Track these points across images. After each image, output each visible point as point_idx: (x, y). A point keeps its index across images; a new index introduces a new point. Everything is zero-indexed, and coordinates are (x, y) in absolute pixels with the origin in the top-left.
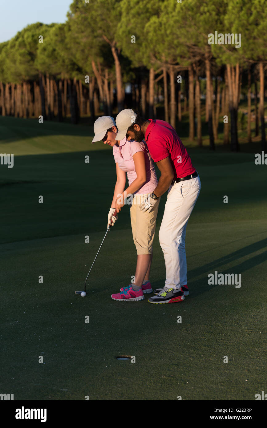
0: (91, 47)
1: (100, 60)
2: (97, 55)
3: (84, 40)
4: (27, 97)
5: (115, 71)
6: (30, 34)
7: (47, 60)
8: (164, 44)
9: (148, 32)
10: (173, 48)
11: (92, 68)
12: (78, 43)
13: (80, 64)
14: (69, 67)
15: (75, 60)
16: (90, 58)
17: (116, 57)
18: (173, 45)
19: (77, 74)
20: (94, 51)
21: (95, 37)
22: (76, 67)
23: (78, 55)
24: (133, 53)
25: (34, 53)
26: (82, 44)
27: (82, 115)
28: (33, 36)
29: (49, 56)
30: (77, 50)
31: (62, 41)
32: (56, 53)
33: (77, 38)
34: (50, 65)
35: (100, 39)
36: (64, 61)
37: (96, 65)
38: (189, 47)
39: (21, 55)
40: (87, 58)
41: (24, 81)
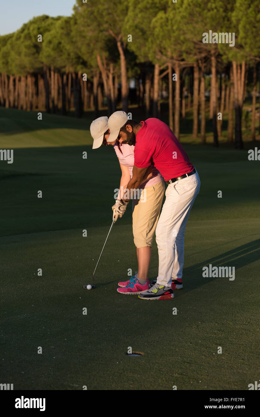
0: (97, 41)
1: (105, 54)
2: (102, 49)
3: (90, 34)
4: (31, 89)
5: (120, 65)
6: (36, 26)
7: (52, 53)
8: (170, 40)
9: (154, 28)
10: (179, 44)
11: (97, 61)
12: (84, 37)
13: (85, 58)
14: (74, 60)
15: (80, 54)
16: (96, 52)
17: (121, 52)
18: (179, 41)
19: (82, 68)
20: (100, 45)
21: (101, 31)
22: (81, 61)
23: (84, 49)
24: (139, 48)
25: (40, 45)
26: (88, 38)
27: (86, 109)
28: (39, 29)
29: (54, 49)
30: (82, 44)
31: (68, 34)
32: (61, 46)
33: (83, 31)
34: (55, 58)
35: (106, 33)
36: (69, 55)
37: (102, 59)
38: (195, 43)
39: (26, 47)
40: (92, 52)
41: (29, 73)
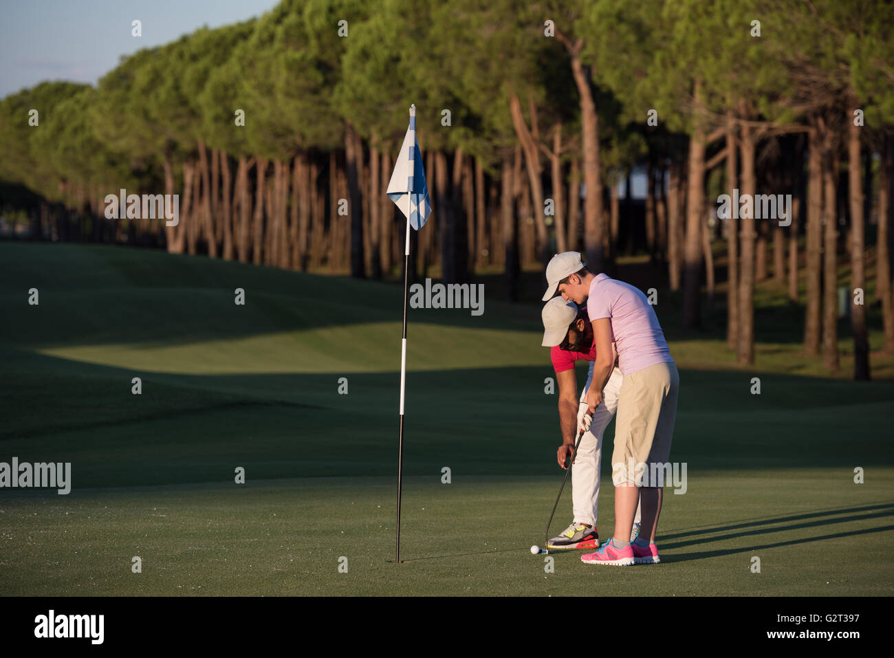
0: (510, 55)
1: (537, 95)
2: (526, 77)
3: (485, 33)
4: (307, 202)
5: (579, 129)
7: (372, 90)
8: (717, 56)
9: (673, 19)
10: (747, 68)
11: (511, 116)
12: (469, 42)
13: (475, 106)
15: (458, 93)
16: (505, 88)
17: (584, 89)
18: (747, 62)
19: (466, 137)
20: (518, 66)
21: (522, 25)
22: (463, 113)
23: (470, 78)
24: (626, 80)
25: (334, 63)
26: (481, 44)
29: (377, 79)
30: (464, 64)
31: (420, 33)
32: (402, 65)
33: (467, 24)
34: (381, 104)
37: (523, 110)
38: (791, 67)
39: (290, 66)
40: (497, 87)
41: (299, 151)
